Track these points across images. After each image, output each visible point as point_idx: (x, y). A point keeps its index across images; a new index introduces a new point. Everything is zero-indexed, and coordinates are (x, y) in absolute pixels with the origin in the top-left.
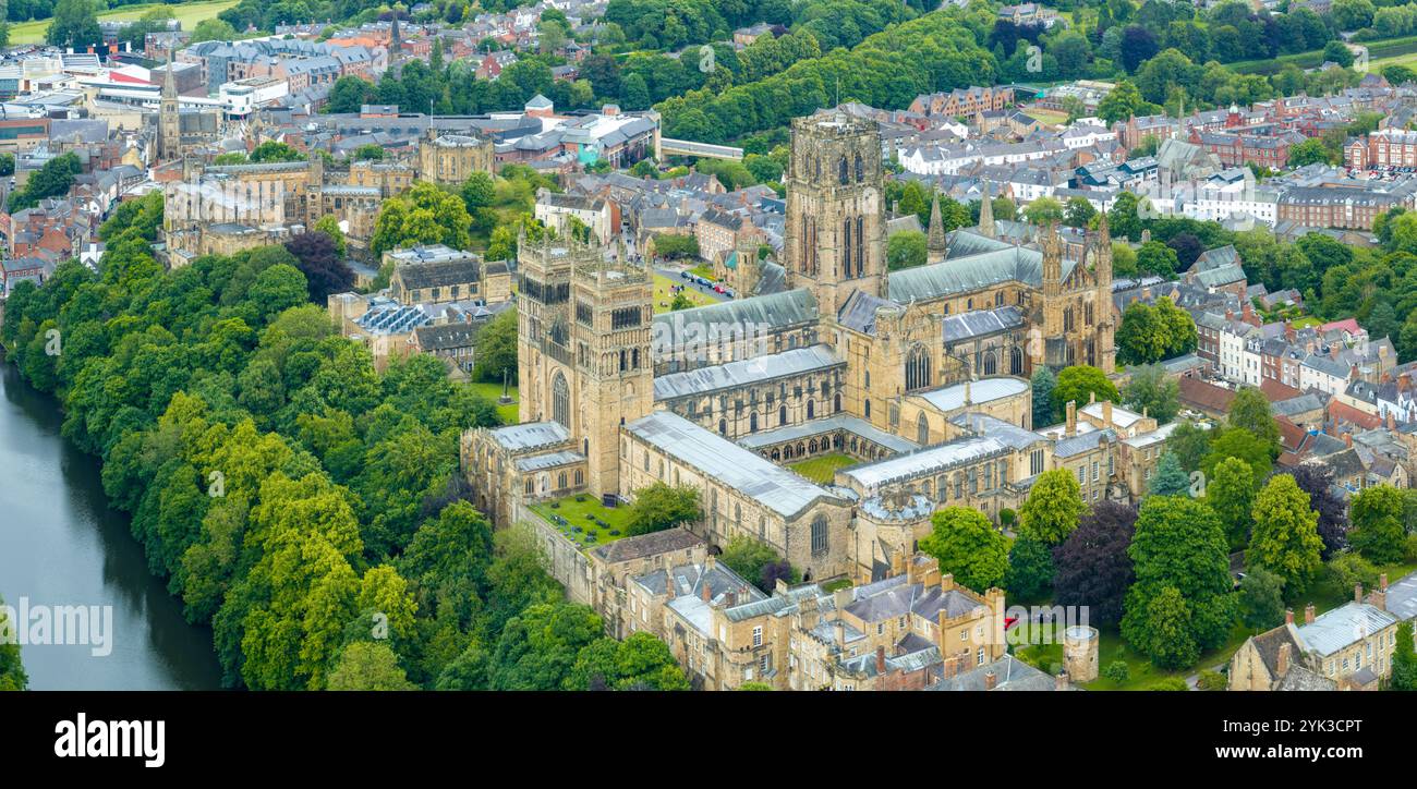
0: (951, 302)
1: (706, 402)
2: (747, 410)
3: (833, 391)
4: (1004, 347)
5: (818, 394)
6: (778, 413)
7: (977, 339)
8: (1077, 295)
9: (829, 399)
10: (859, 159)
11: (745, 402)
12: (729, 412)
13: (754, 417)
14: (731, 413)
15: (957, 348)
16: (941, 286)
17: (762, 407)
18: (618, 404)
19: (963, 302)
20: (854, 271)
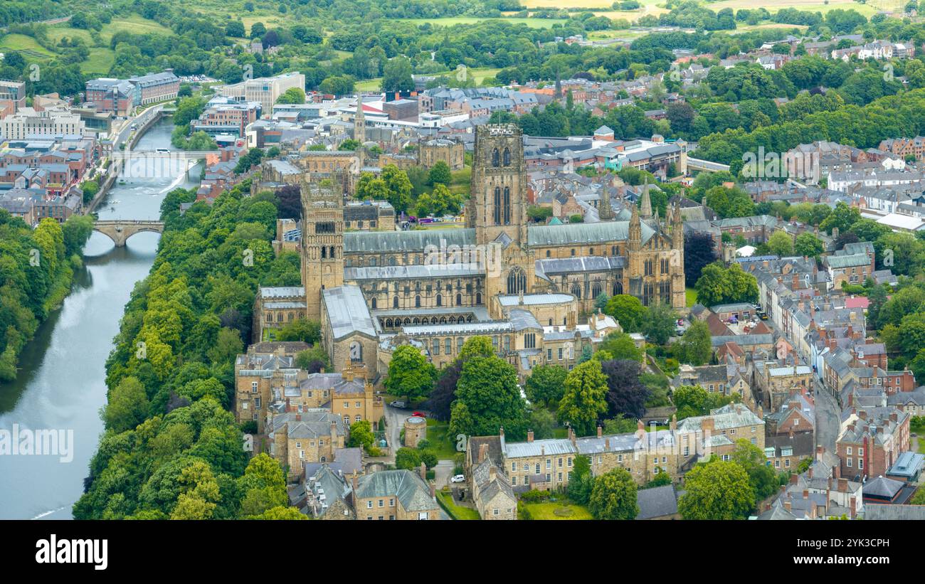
0: (576, 248)
1: (384, 284)
2: (413, 294)
3: (475, 291)
4: (607, 281)
5: (464, 291)
6: (435, 299)
7: (587, 273)
8: (655, 253)
9: (472, 295)
10: (507, 151)
11: (411, 289)
12: (400, 293)
13: (418, 299)
14: (401, 294)
15: (570, 276)
16: (572, 238)
17: (424, 294)
18: (319, 277)
19: (585, 250)
20: (502, 220)
